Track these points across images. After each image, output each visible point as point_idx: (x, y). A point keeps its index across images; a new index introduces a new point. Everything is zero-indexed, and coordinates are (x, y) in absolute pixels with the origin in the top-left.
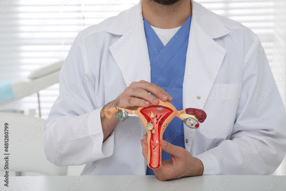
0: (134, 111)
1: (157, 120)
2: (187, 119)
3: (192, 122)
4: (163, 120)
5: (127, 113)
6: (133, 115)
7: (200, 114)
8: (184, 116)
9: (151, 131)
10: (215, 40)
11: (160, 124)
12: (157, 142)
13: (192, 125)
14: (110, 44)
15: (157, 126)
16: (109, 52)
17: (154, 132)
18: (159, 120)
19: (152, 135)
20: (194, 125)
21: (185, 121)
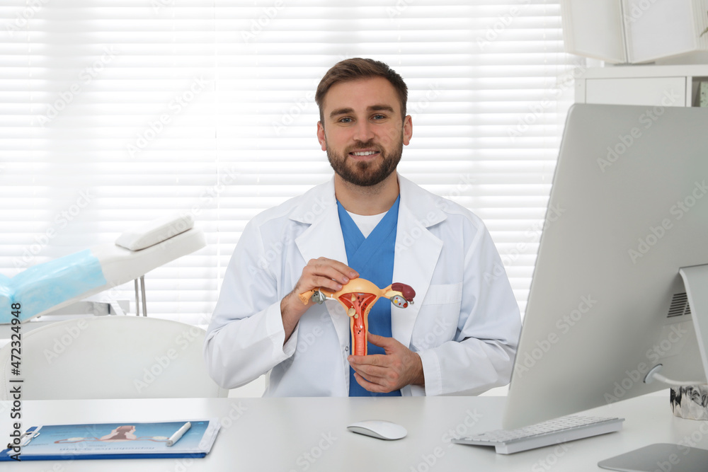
0: (332, 295)
1: (360, 302)
2: (394, 297)
3: (399, 300)
4: (366, 305)
5: (325, 296)
6: (332, 299)
7: (409, 292)
8: (391, 294)
9: (354, 316)
10: (429, 228)
11: (363, 309)
12: (361, 327)
13: (400, 304)
14: (295, 236)
15: (359, 309)
16: (295, 246)
17: (357, 317)
18: (362, 304)
19: (355, 320)
20: (402, 304)
21: (391, 300)
